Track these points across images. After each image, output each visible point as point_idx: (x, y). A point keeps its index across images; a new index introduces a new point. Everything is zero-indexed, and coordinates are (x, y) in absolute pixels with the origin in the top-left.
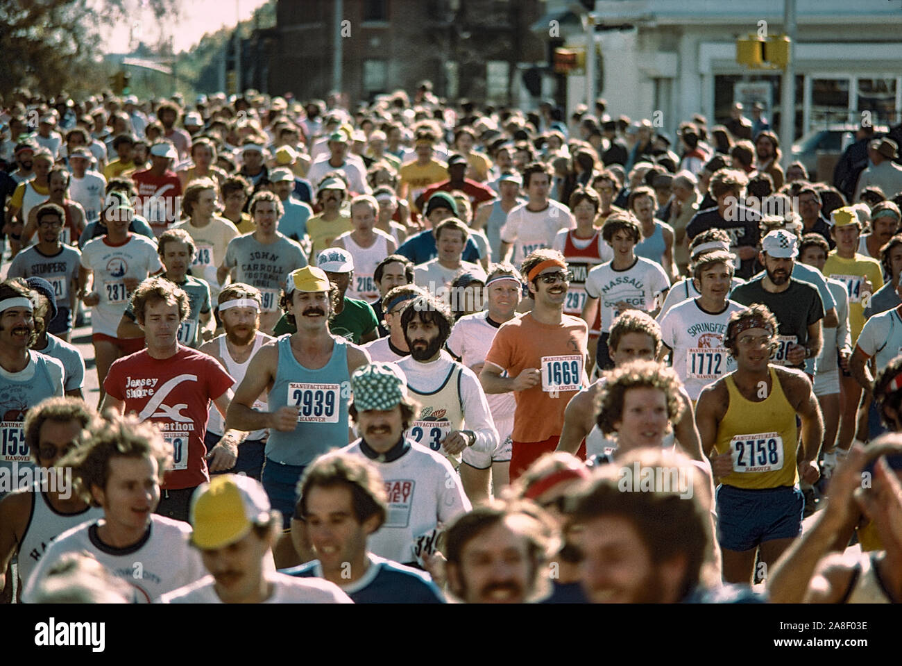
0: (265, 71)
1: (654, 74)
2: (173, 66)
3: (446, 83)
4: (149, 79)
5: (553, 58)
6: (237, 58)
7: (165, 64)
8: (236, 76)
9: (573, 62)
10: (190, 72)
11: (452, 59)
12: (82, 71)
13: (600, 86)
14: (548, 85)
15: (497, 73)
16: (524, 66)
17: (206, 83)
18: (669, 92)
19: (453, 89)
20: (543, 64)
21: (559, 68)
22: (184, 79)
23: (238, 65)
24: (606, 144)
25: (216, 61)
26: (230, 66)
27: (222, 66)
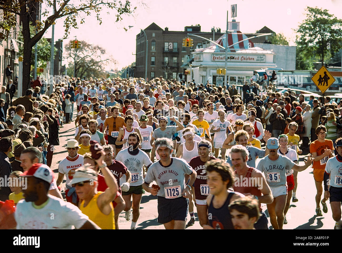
0: (133, 74)
1: (202, 75)
2: (117, 73)
3: (165, 76)
4: (113, 75)
5: (184, 72)
6: (129, 72)
7: (116, 73)
8: (128, 75)
9: (188, 73)
10: (120, 74)
11: (167, 72)
12: (102, 74)
13: (193, 77)
14: (183, 77)
15: (174, 74)
16: (179, 73)
17: (123, 76)
18: (205, 78)
19: (167, 77)
20: (182, 73)
21: (185, 74)
22: (119, 75)
23: (129, 73)
24: (194, 88)
25: (125, 72)
26: (127, 73)
27: (126, 73)
